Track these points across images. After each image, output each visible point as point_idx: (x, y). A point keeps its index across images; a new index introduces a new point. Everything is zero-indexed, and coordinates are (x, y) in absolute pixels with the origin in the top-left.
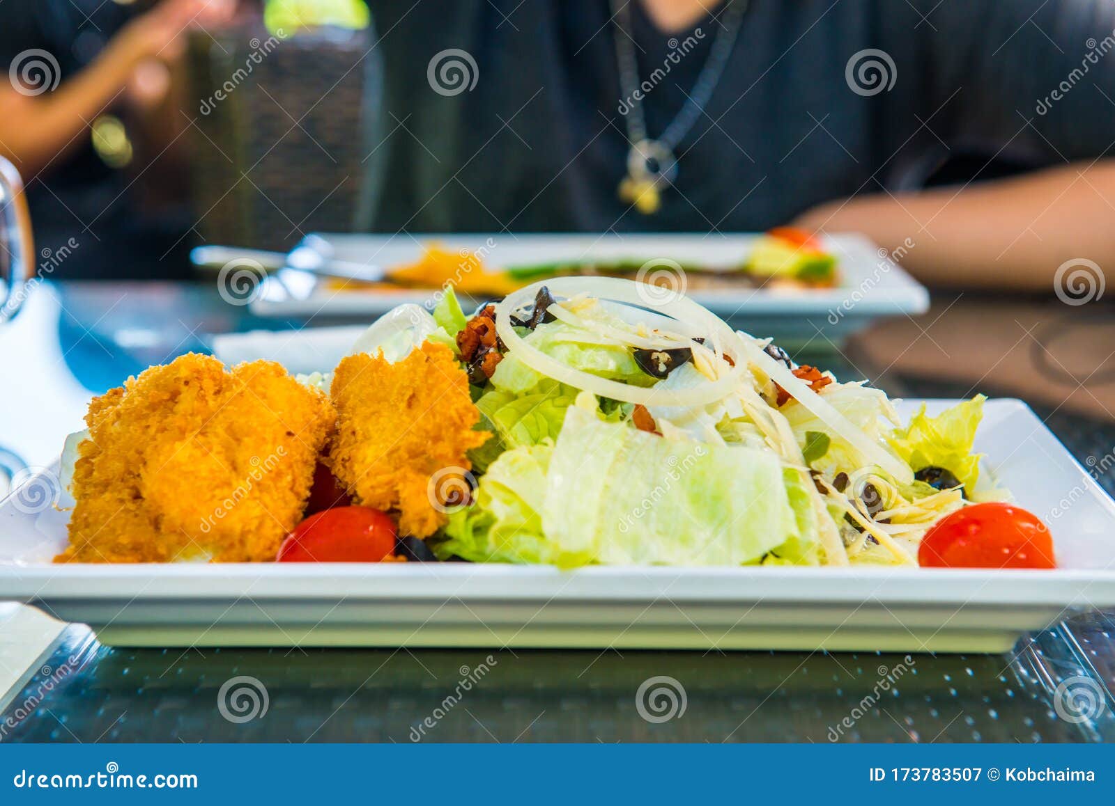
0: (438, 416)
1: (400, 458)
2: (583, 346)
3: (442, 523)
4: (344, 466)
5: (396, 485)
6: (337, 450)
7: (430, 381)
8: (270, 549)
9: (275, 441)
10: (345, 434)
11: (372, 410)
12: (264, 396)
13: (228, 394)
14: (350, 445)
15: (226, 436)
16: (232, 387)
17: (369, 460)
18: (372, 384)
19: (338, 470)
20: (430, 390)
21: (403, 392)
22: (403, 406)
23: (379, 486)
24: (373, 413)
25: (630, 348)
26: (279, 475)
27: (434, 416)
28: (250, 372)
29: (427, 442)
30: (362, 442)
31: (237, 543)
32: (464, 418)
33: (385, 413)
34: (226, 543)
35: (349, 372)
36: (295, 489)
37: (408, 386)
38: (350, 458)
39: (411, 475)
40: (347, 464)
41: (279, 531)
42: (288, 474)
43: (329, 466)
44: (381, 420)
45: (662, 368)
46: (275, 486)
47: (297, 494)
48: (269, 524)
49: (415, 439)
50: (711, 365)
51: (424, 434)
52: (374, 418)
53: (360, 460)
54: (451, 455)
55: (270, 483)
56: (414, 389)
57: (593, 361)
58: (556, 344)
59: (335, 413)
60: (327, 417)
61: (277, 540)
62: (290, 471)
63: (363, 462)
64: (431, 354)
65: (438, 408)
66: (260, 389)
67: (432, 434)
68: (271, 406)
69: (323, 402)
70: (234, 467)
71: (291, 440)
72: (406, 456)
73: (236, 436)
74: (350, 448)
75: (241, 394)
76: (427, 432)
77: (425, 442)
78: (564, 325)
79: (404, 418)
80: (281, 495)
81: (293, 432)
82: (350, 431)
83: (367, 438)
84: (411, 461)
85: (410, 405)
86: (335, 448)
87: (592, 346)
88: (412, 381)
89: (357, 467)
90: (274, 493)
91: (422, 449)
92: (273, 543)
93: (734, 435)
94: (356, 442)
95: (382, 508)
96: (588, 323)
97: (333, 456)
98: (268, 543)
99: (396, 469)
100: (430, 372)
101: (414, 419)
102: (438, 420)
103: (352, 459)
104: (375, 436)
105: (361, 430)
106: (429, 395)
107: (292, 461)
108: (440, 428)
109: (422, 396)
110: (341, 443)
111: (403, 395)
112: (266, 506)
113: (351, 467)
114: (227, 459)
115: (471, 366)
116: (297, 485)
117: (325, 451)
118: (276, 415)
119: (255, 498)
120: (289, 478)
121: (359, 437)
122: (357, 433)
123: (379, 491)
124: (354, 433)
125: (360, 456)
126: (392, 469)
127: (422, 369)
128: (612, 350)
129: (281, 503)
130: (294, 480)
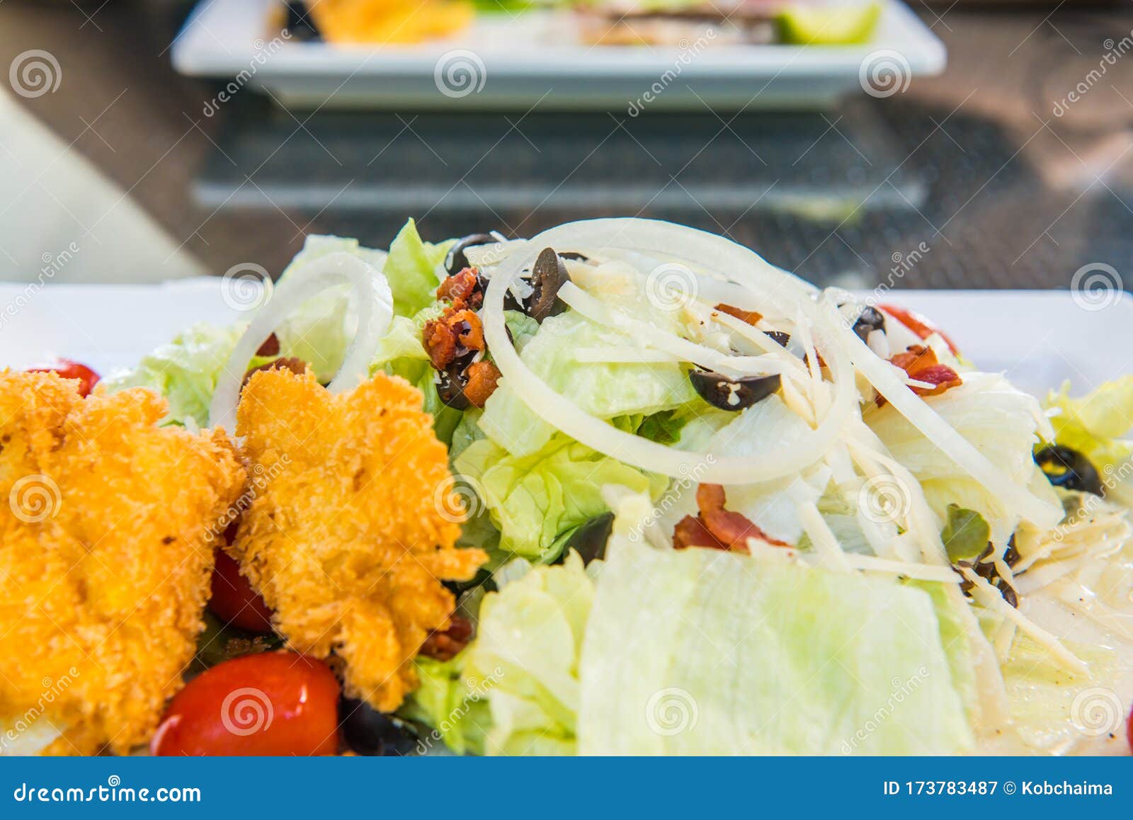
0: (400, 511)
1: (342, 577)
2: (613, 367)
3: (408, 690)
4: (257, 570)
5: (337, 630)
6: (247, 538)
7: (388, 450)
8: (143, 732)
9: (143, 557)
10: (259, 515)
11: (301, 479)
12: (127, 471)
13: (72, 459)
14: (267, 534)
15: (70, 540)
16: (78, 445)
17: (296, 569)
18: (298, 427)
19: (247, 570)
20: (388, 462)
21: (347, 458)
22: (347, 481)
23: (312, 625)
24: (302, 485)
25: (683, 365)
26: (154, 609)
27: (394, 510)
28: (106, 419)
29: (385, 553)
30: (283, 536)
31: (89, 724)
32: (444, 530)
33: (319, 490)
34: (71, 723)
35: (263, 399)
36: (180, 625)
37: (354, 450)
38: (266, 562)
39: (360, 618)
40: (263, 571)
41: (156, 702)
42: (167, 605)
43: (235, 558)
44: (314, 500)
45: (733, 400)
46: (148, 627)
47: (184, 632)
48: (138, 694)
49: (367, 549)
50: (804, 394)
51: (380, 541)
52: (303, 492)
53: (283, 568)
54: (422, 589)
55: (139, 625)
56: (363, 458)
57: (632, 396)
58: (574, 365)
59: (242, 474)
60: (229, 484)
61: (154, 718)
62: (172, 600)
63: (286, 569)
64: (388, 405)
65: (401, 498)
66: (121, 458)
67: (394, 539)
68: (139, 493)
69: (222, 460)
70: (82, 592)
71: (169, 550)
72: (353, 575)
73: (84, 538)
74: (267, 540)
75: (91, 466)
76: (385, 537)
77: (381, 554)
78: (584, 323)
79: (347, 506)
80: (157, 641)
81: (173, 534)
82: (265, 513)
83: (292, 526)
84: (360, 583)
85: (357, 487)
86: (244, 534)
87: (627, 366)
88: (361, 443)
89: (277, 578)
90: (146, 637)
91: (377, 561)
92: (147, 724)
93: (838, 502)
94: (275, 530)
95: (316, 654)
96: (620, 318)
97: (241, 546)
98: (137, 726)
99: (339, 596)
100: (388, 434)
101: (365, 508)
102: (400, 520)
103: (269, 562)
104: (305, 526)
105: (283, 512)
106: (385, 472)
107: (173, 583)
108: (404, 529)
109: (377, 473)
110: (254, 530)
111: (346, 463)
112: (133, 664)
113: (269, 575)
114: (71, 580)
115: (445, 374)
116: (184, 618)
117: (230, 533)
118: (145, 509)
119: (116, 652)
120: (169, 612)
121: (281, 527)
122: (276, 516)
123: (311, 635)
124: (272, 516)
125: (282, 562)
126: (331, 596)
127: (375, 429)
128: (657, 367)
129: (159, 654)
130: (178, 612)
